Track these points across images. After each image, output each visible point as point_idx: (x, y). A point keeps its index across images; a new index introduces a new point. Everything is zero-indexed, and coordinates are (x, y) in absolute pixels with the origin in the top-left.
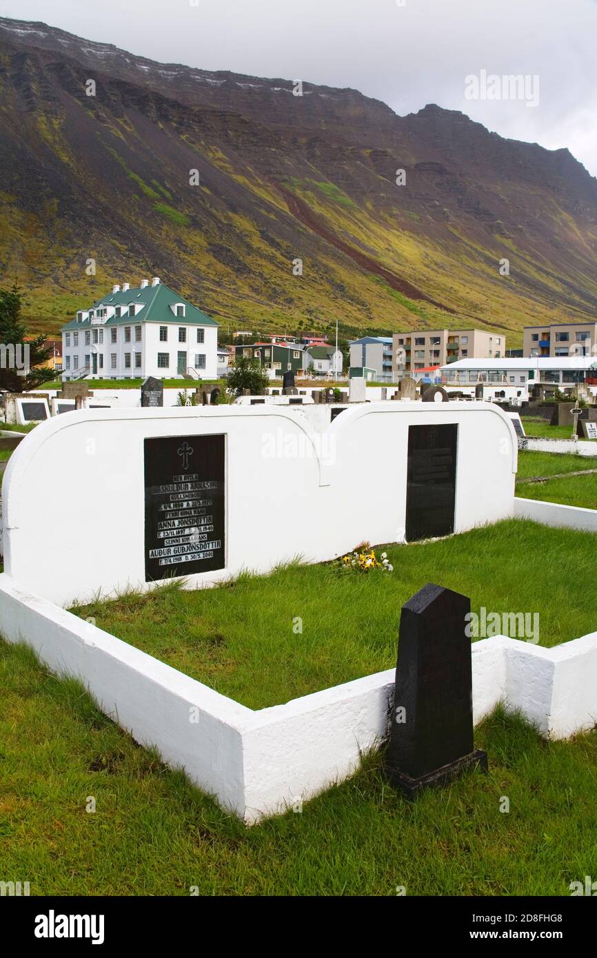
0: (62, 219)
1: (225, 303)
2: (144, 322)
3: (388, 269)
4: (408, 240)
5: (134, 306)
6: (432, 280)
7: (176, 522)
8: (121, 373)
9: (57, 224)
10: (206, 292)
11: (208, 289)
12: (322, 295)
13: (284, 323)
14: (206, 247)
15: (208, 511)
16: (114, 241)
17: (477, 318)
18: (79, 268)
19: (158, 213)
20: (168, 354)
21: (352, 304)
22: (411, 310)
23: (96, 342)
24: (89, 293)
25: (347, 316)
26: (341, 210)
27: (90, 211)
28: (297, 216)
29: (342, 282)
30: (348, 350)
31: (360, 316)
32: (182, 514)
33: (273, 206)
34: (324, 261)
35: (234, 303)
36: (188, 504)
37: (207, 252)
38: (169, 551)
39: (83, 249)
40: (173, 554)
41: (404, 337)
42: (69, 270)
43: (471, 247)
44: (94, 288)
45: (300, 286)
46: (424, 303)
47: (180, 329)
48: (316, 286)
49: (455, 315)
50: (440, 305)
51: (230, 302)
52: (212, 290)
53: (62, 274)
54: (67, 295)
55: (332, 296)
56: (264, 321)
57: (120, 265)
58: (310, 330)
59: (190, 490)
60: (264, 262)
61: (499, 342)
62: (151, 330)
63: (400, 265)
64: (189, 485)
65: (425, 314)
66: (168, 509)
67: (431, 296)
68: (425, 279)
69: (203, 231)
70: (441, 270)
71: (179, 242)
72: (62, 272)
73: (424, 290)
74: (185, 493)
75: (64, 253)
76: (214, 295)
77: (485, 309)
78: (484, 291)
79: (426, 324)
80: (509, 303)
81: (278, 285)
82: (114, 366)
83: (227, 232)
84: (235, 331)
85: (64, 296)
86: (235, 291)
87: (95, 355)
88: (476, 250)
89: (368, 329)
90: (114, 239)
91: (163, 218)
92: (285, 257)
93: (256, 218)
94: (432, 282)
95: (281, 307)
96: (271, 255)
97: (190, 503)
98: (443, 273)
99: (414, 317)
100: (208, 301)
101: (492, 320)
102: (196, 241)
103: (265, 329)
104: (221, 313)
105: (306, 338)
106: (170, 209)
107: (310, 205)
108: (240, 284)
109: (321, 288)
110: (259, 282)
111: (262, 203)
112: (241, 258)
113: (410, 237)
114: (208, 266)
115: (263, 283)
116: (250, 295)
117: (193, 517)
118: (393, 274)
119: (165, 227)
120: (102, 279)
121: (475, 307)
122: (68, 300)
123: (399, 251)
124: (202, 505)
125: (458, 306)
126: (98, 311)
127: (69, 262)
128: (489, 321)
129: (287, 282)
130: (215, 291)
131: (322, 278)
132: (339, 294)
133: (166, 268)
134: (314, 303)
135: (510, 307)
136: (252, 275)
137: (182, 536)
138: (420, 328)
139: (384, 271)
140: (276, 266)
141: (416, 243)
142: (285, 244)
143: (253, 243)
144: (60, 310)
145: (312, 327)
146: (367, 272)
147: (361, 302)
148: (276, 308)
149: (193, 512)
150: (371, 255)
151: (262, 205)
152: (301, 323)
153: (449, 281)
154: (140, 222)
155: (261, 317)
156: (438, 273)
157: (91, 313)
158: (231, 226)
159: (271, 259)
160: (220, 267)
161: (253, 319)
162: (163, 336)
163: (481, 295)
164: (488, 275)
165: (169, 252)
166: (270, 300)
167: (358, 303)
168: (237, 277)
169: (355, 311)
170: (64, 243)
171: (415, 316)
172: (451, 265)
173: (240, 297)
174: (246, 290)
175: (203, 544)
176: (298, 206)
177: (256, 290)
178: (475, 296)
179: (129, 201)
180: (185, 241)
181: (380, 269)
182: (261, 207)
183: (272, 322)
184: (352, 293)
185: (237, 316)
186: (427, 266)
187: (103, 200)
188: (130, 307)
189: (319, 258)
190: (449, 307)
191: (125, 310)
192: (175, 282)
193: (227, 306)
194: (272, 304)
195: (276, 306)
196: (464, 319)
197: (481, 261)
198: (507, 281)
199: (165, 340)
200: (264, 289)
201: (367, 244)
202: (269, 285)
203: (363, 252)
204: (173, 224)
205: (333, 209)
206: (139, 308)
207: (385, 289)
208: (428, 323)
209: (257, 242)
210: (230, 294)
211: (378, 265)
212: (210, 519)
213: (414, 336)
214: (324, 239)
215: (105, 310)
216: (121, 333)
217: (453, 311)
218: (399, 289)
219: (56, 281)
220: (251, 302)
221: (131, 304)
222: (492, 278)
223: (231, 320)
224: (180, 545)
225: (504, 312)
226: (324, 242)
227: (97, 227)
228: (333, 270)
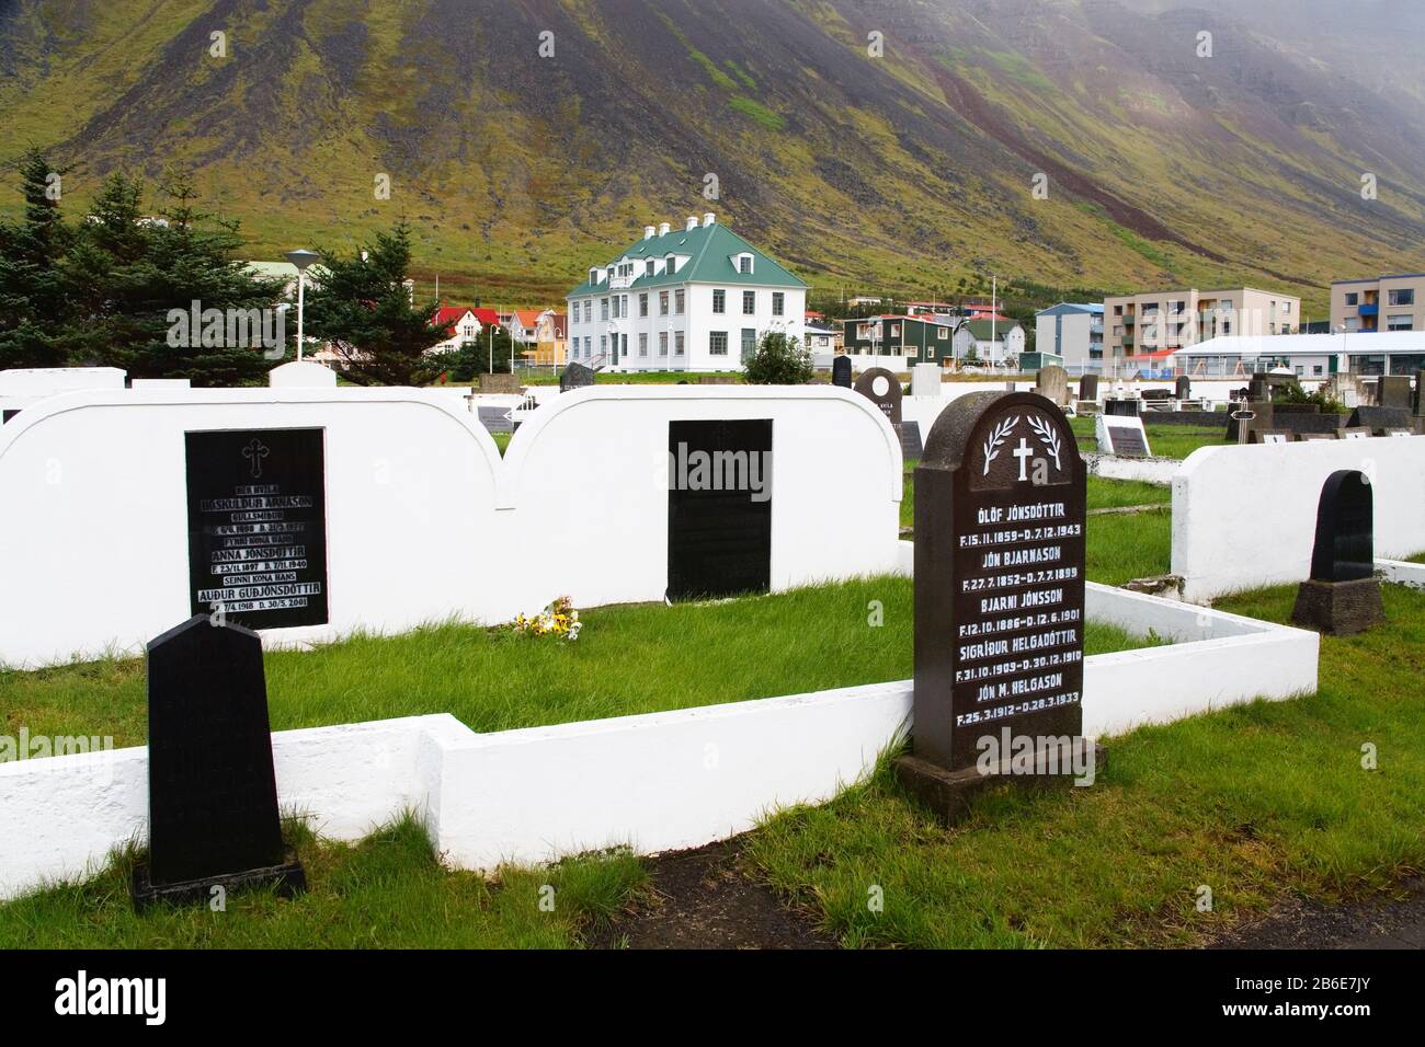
0: (588, 127)
1: (840, 252)
2: (688, 284)
3: (1109, 190)
4: (1144, 142)
5: (674, 259)
6: (1185, 207)
7: (243, 553)
8: (653, 363)
9: (578, 135)
10: (810, 235)
11: (813, 230)
12: (997, 236)
13: (934, 283)
14: (810, 163)
15: (296, 539)
16: (667, 159)
17: (1263, 269)
18: (611, 202)
19: (735, 112)
20: (725, 334)
21: (1048, 251)
22: (1149, 258)
23: (617, 315)
24: (627, 241)
25: (1039, 270)
26: (1032, 96)
27: (630, 113)
28: (959, 109)
29: (1032, 214)
30: (1034, 326)
31: (1061, 270)
32: (251, 541)
33: (919, 94)
34: (1004, 182)
35: (855, 252)
36: (262, 528)
37: (812, 170)
38: (231, 594)
39: (619, 172)
40: (237, 597)
41: (1123, 302)
42: (597, 205)
43: (1256, 149)
44: (635, 232)
45: (962, 223)
46: (1171, 246)
47: (745, 293)
48: (989, 221)
49: (1224, 265)
50: (1199, 250)
51: (846, 251)
52: (819, 232)
53: (585, 211)
54: (593, 244)
55: (1015, 237)
56: (902, 279)
57: (676, 195)
58: (977, 293)
59: (264, 507)
60: (901, 185)
61: (1289, 308)
62: (699, 296)
63: (1132, 183)
64: (264, 501)
65: (1173, 264)
66: (228, 533)
67: (1183, 233)
68: (1174, 206)
69: (806, 138)
70: (1202, 191)
71: (768, 156)
72: (586, 208)
73: (1171, 224)
74: (258, 513)
75: (589, 179)
76: (821, 239)
77: (1278, 254)
78: (1277, 224)
79: (1173, 281)
80: (1322, 241)
81: (927, 221)
82: (643, 352)
83: (845, 138)
84: (854, 297)
85: (587, 245)
86: (856, 232)
87: (615, 336)
88: (1264, 154)
89: (1074, 291)
90: (666, 154)
91: (742, 119)
92: (938, 175)
93: (893, 116)
94: (1186, 212)
95: (929, 256)
96: (916, 173)
97: (266, 526)
98: (1205, 196)
99: (1153, 270)
100: (812, 249)
101: (1291, 272)
102: (795, 153)
103: (902, 292)
104: (834, 269)
105: (967, 307)
106: (755, 105)
107: (980, 91)
108: (864, 221)
109: (997, 224)
110: (895, 218)
111: (901, 90)
112: (866, 180)
113: (1149, 136)
114: (813, 194)
115: (902, 217)
116: (881, 239)
117: (271, 546)
118: (1118, 198)
119: (746, 134)
120: (646, 217)
121: (1261, 250)
122: (593, 252)
123: (1129, 161)
124: (285, 530)
125: (1231, 249)
126: (620, 267)
127: (595, 194)
128: (1286, 274)
129: (940, 217)
130: (824, 234)
131: (999, 208)
132: (1025, 232)
133: (747, 199)
134: (984, 250)
135: (1325, 249)
136: (884, 207)
137: (252, 573)
138: (1164, 287)
139: (1104, 194)
140: (924, 191)
141: (1159, 146)
142: (938, 154)
143: (888, 155)
144: (582, 266)
145: (981, 289)
146: (1076, 197)
147: (1064, 247)
148: (923, 259)
149: (270, 540)
150: (1082, 169)
151: (902, 94)
152: (962, 282)
153: (1215, 207)
154: (707, 127)
155: (899, 275)
156: (1197, 196)
157: (611, 271)
158: (852, 128)
159: (915, 180)
160: (834, 195)
161: (885, 277)
162: (719, 304)
163: (1272, 231)
164: (1284, 195)
165: (751, 172)
166: (914, 246)
167: (1057, 249)
168: (860, 210)
169: (1054, 261)
170: (589, 165)
171: (1155, 268)
172: (1220, 181)
173: (863, 242)
174: (874, 231)
175: (290, 586)
176: (960, 91)
177: (889, 231)
178: (1261, 233)
179: (690, 96)
180: (777, 155)
181: (1096, 191)
182: (900, 96)
183: (914, 281)
184: (1049, 232)
185: (859, 273)
186: (1177, 184)
187: (650, 94)
188: (668, 259)
189: (995, 176)
190: (1215, 252)
191: (660, 265)
192: (760, 220)
193: (843, 257)
194: (915, 251)
195: (922, 255)
196: (1241, 270)
197: (1273, 173)
198: (1319, 205)
199: (722, 311)
200: (904, 228)
201: (1075, 150)
202: (911, 221)
203: (1069, 164)
204: (758, 128)
205: (1020, 96)
206: (681, 262)
207: (1104, 225)
208: (1178, 279)
209: (893, 154)
210: (848, 238)
211: (1093, 185)
212: (300, 551)
213: (1139, 300)
214: (1003, 145)
215: (631, 265)
216: (654, 301)
217: (1220, 259)
218: (1128, 225)
219: (577, 222)
220: (879, 248)
221: (670, 256)
222: (1293, 200)
223: (848, 279)
224: (250, 585)
225: (1313, 257)
226: (1004, 149)
227: (641, 137)
228: (1018, 195)
